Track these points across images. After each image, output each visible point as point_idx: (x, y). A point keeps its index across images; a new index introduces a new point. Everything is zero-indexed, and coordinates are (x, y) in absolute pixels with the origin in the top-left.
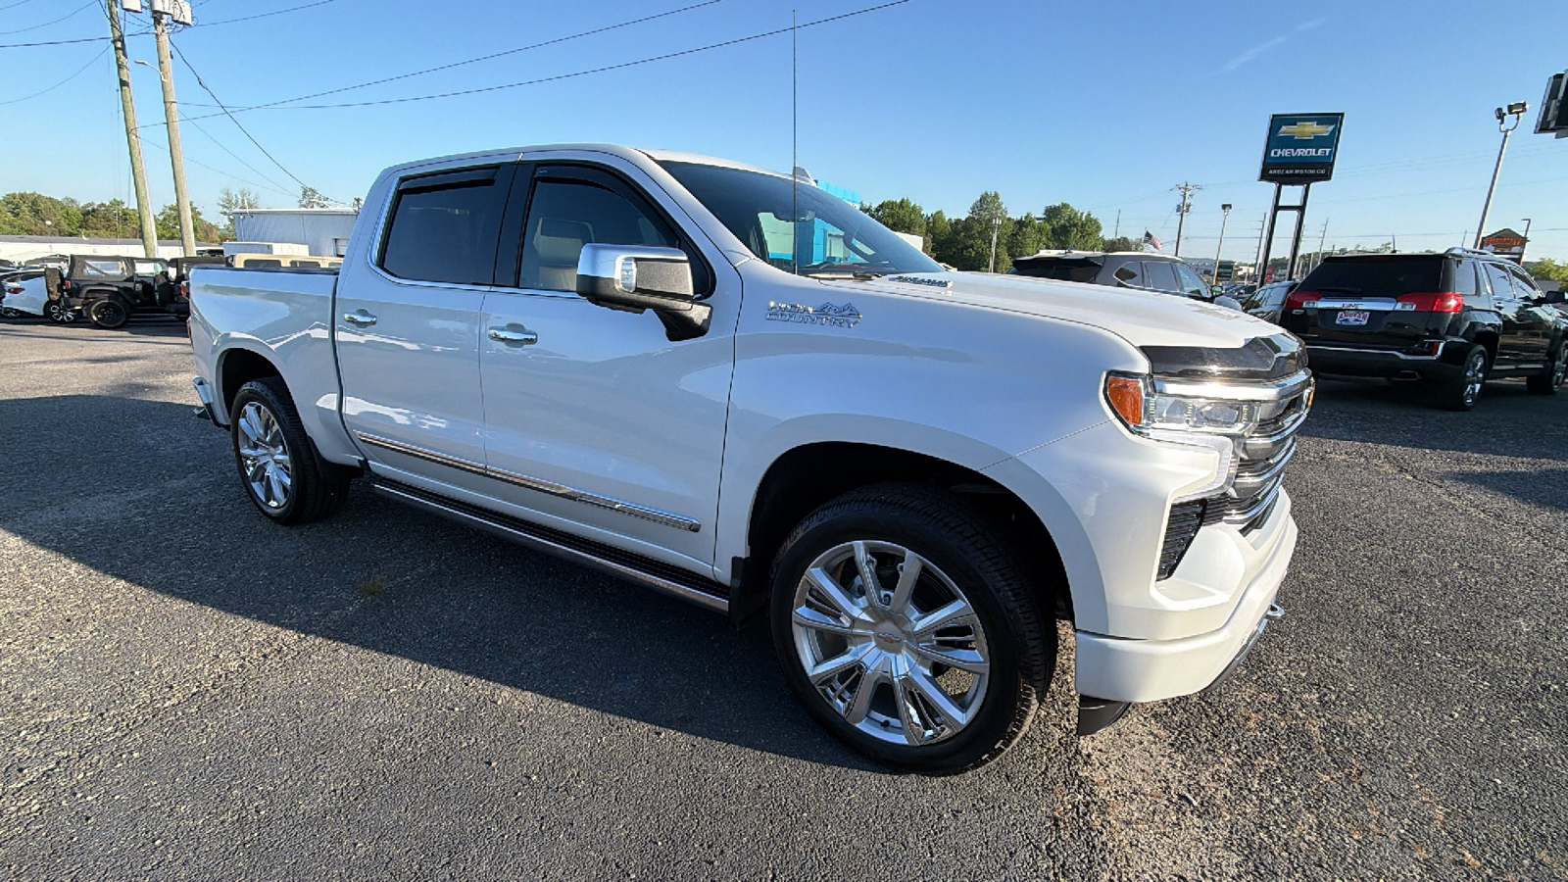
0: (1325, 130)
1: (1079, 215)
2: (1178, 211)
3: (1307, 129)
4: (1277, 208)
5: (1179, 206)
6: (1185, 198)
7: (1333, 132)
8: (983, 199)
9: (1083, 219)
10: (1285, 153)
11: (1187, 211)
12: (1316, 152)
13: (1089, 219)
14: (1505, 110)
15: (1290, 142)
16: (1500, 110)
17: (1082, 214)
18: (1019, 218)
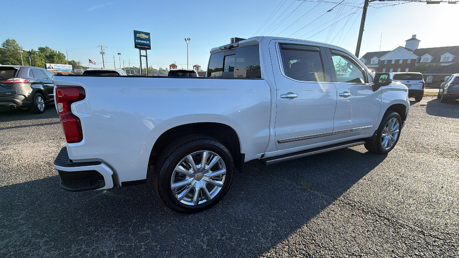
0: (147, 37)
1: (55, 52)
2: (101, 53)
3: (143, 36)
4: (141, 56)
5: (101, 52)
6: (102, 50)
7: (149, 37)
8: (8, 41)
9: (57, 53)
10: (139, 41)
11: (104, 54)
12: (146, 42)
13: (60, 54)
14: (187, 39)
15: (139, 38)
16: (185, 39)
17: (56, 51)
18: (28, 51)
